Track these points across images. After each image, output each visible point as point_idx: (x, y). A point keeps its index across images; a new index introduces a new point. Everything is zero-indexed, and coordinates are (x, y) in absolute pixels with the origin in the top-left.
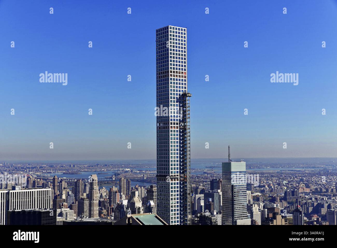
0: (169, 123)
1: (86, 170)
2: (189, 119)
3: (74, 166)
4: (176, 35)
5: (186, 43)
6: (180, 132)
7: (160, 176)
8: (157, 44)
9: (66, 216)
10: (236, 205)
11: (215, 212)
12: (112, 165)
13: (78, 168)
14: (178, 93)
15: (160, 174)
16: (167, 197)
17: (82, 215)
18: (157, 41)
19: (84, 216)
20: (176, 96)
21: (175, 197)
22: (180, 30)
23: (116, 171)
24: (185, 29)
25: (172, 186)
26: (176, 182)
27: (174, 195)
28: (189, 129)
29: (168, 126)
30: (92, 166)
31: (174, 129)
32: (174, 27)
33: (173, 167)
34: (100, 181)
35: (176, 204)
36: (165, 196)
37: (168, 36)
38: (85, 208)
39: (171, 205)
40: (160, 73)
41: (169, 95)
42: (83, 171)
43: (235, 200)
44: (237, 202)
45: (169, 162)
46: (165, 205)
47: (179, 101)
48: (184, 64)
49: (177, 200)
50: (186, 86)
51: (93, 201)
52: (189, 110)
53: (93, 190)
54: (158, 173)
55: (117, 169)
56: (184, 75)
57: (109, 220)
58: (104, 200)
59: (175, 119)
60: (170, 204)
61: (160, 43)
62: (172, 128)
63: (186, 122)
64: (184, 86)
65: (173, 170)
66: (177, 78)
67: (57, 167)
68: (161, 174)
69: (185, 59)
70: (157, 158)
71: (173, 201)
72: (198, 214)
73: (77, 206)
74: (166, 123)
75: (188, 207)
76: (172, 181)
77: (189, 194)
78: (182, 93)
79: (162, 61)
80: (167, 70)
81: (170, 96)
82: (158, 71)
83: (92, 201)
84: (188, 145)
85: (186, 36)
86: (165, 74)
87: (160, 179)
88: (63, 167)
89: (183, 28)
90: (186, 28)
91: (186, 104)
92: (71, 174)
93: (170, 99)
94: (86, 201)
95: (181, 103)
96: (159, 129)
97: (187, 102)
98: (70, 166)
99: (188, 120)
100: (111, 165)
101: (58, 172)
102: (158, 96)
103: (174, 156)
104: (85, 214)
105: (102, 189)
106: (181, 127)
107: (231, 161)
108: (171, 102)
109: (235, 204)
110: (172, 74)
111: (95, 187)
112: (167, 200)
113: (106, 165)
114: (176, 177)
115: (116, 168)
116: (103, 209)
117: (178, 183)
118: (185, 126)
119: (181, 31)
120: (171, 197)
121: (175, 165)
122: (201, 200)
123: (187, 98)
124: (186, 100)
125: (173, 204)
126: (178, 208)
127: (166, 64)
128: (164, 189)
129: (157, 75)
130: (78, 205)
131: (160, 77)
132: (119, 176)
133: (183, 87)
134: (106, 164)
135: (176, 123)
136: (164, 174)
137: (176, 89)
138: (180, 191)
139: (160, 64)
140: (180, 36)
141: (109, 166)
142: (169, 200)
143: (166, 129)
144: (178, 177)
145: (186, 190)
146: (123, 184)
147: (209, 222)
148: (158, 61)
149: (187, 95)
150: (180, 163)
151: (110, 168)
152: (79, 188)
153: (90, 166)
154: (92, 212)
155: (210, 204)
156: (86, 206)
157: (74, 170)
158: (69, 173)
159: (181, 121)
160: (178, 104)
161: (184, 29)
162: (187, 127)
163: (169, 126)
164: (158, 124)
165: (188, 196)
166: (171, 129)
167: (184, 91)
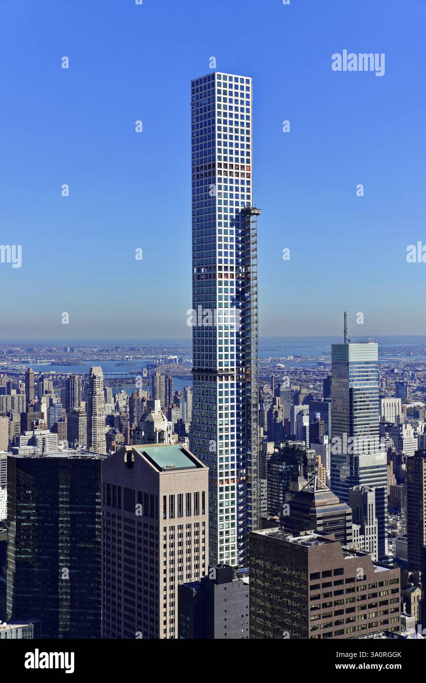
0: (215, 267)
1: (95, 357)
2: (255, 260)
3: (72, 350)
4: (230, 91)
5: (250, 107)
6: (237, 285)
7: (199, 370)
8: (194, 109)
9: (44, 444)
10: (358, 426)
11: (326, 439)
12: (145, 348)
13: (80, 354)
14: (234, 207)
15: (199, 367)
16: (211, 411)
17: (74, 443)
18: (193, 105)
19: (78, 445)
20: (229, 214)
21: (227, 412)
22: (238, 82)
23: (150, 360)
24: (249, 80)
25: (221, 390)
26: (230, 382)
27: (226, 408)
28: (256, 279)
29: (213, 272)
30: (107, 351)
31: (226, 279)
32: (226, 76)
33: (224, 353)
34: (119, 379)
35: (230, 426)
36: (207, 410)
37: (214, 94)
38: (82, 429)
39: (219, 427)
40: (198, 168)
41: (215, 212)
42: (88, 359)
43: (356, 417)
44: (360, 421)
45: (215, 344)
46: (208, 427)
47: (236, 223)
48: (245, 150)
49: (231, 417)
50: (250, 194)
51: (95, 417)
52: (256, 242)
53: (95, 397)
54: (194, 365)
55: (153, 356)
56: (245, 172)
57: (95, 455)
58: (120, 414)
59: (227, 259)
60: (218, 425)
61: (199, 108)
62: (222, 278)
63: (249, 266)
64: (246, 193)
65: (224, 360)
66: (231, 178)
67: (40, 351)
68: (201, 367)
69: (248, 139)
70: (194, 336)
71: (224, 419)
72: (281, 444)
73: (66, 426)
74: (210, 267)
75: (252, 431)
76: (222, 380)
77: (256, 406)
78: (242, 208)
79: (203, 143)
80: (211, 163)
81: (217, 213)
82: (195, 163)
83: (93, 417)
84: (254, 311)
85: (250, 93)
86: (208, 171)
87: (199, 376)
88: (51, 351)
89: (245, 78)
90: (251, 77)
91: (249, 229)
92: (66, 365)
93: (218, 221)
94: (82, 416)
95: (240, 227)
96: (197, 278)
97: (252, 226)
98: (66, 350)
99: (253, 262)
100: (143, 348)
101: (42, 361)
102: (195, 214)
103: (225, 333)
104: (81, 440)
105: (119, 394)
106: (240, 275)
107: (349, 341)
108: (219, 226)
109: (356, 425)
110: (223, 169)
111: (98, 389)
112: (211, 417)
113: (133, 349)
114: (230, 373)
115: (151, 354)
116: (117, 431)
117: (234, 384)
118: (247, 273)
119: (241, 82)
120: (218, 412)
121: (226, 349)
122: (304, 415)
123: (252, 218)
124: (249, 222)
125: (224, 424)
126: (233, 433)
127: (210, 150)
128: (206, 396)
129: (193, 172)
130: (68, 423)
131: (198, 175)
132: (155, 369)
133: (244, 195)
134: (134, 346)
135: (229, 268)
136: (207, 367)
137: (229, 199)
138: (238, 401)
139: (200, 151)
140: (238, 93)
141: (139, 350)
142: (216, 418)
143: (210, 280)
144: (232, 373)
145: (250, 397)
146: (158, 384)
147: (302, 459)
148: (196, 145)
149: (252, 212)
150: (238, 345)
151: (140, 355)
152: (74, 391)
153: (102, 351)
154: (93, 438)
155: (318, 424)
156: (82, 426)
157: (73, 357)
158: (63, 363)
159: (239, 264)
160: (233, 230)
161: (246, 80)
162: (252, 276)
163: (216, 273)
164: (195, 269)
165: (253, 409)
166: (220, 279)
167: (246, 203)
